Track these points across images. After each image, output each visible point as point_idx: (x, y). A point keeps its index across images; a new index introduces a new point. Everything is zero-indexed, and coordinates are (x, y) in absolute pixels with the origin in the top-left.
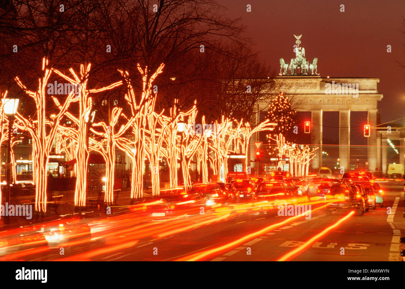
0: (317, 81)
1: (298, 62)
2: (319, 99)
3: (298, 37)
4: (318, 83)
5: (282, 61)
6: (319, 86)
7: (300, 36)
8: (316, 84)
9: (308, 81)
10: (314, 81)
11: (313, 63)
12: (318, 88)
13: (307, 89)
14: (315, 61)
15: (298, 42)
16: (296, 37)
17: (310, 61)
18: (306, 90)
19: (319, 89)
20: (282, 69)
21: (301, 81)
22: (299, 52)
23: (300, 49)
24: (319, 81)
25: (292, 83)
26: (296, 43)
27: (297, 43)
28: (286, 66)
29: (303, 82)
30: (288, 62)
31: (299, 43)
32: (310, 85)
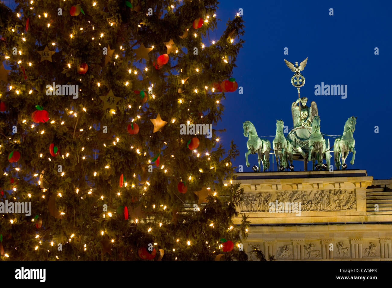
0: (358, 185)
1: (298, 140)
2: (366, 240)
3: (297, 65)
4: (362, 192)
6: (365, 201)
8: (354, 193)
9: (326, 184)
10: (347, 184)
11: (344, 134)
12: (362, 206)
13: (328, 211)
14: (349, 125)
15: (298, 81)
16: (291, 65)
18: (324, 213)
19: (365, 209)
20: (249, 152)
22: (302, 112)
23: (304, 104)
24: (364, 185)
26: (292, 82)
27: (296, 83)
28: (262, 145)
29: (315, 191)
31: (301, 83)
32: (336, 197)
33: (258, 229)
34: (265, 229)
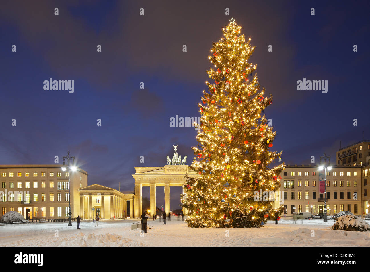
5: (168, 157)
6: (188, 171)
7: (177, 146)
8: (186, 169)
9: (182, 168)
13: (181, 172)
14: (186, 157)
15: (176, 149)
16: (174, 146)
17: (183, 158)
21: (179, 168)
24: (188, 168)
25: (174, 169)
26: (174, 150)
28: (170, 160)
30: (171, 158)
32: (183, 170)
33: (170, 175)
34: (171, 175)
